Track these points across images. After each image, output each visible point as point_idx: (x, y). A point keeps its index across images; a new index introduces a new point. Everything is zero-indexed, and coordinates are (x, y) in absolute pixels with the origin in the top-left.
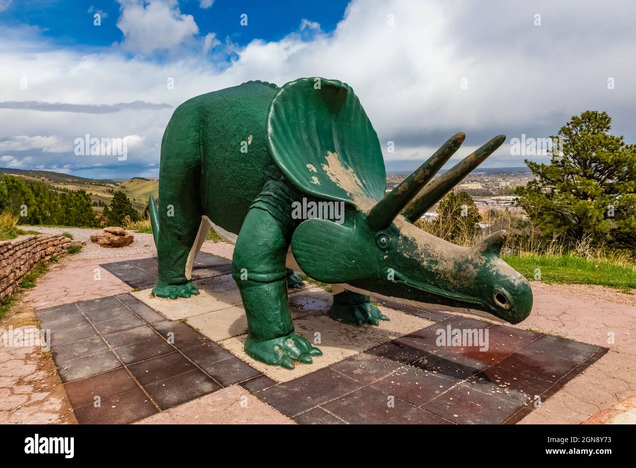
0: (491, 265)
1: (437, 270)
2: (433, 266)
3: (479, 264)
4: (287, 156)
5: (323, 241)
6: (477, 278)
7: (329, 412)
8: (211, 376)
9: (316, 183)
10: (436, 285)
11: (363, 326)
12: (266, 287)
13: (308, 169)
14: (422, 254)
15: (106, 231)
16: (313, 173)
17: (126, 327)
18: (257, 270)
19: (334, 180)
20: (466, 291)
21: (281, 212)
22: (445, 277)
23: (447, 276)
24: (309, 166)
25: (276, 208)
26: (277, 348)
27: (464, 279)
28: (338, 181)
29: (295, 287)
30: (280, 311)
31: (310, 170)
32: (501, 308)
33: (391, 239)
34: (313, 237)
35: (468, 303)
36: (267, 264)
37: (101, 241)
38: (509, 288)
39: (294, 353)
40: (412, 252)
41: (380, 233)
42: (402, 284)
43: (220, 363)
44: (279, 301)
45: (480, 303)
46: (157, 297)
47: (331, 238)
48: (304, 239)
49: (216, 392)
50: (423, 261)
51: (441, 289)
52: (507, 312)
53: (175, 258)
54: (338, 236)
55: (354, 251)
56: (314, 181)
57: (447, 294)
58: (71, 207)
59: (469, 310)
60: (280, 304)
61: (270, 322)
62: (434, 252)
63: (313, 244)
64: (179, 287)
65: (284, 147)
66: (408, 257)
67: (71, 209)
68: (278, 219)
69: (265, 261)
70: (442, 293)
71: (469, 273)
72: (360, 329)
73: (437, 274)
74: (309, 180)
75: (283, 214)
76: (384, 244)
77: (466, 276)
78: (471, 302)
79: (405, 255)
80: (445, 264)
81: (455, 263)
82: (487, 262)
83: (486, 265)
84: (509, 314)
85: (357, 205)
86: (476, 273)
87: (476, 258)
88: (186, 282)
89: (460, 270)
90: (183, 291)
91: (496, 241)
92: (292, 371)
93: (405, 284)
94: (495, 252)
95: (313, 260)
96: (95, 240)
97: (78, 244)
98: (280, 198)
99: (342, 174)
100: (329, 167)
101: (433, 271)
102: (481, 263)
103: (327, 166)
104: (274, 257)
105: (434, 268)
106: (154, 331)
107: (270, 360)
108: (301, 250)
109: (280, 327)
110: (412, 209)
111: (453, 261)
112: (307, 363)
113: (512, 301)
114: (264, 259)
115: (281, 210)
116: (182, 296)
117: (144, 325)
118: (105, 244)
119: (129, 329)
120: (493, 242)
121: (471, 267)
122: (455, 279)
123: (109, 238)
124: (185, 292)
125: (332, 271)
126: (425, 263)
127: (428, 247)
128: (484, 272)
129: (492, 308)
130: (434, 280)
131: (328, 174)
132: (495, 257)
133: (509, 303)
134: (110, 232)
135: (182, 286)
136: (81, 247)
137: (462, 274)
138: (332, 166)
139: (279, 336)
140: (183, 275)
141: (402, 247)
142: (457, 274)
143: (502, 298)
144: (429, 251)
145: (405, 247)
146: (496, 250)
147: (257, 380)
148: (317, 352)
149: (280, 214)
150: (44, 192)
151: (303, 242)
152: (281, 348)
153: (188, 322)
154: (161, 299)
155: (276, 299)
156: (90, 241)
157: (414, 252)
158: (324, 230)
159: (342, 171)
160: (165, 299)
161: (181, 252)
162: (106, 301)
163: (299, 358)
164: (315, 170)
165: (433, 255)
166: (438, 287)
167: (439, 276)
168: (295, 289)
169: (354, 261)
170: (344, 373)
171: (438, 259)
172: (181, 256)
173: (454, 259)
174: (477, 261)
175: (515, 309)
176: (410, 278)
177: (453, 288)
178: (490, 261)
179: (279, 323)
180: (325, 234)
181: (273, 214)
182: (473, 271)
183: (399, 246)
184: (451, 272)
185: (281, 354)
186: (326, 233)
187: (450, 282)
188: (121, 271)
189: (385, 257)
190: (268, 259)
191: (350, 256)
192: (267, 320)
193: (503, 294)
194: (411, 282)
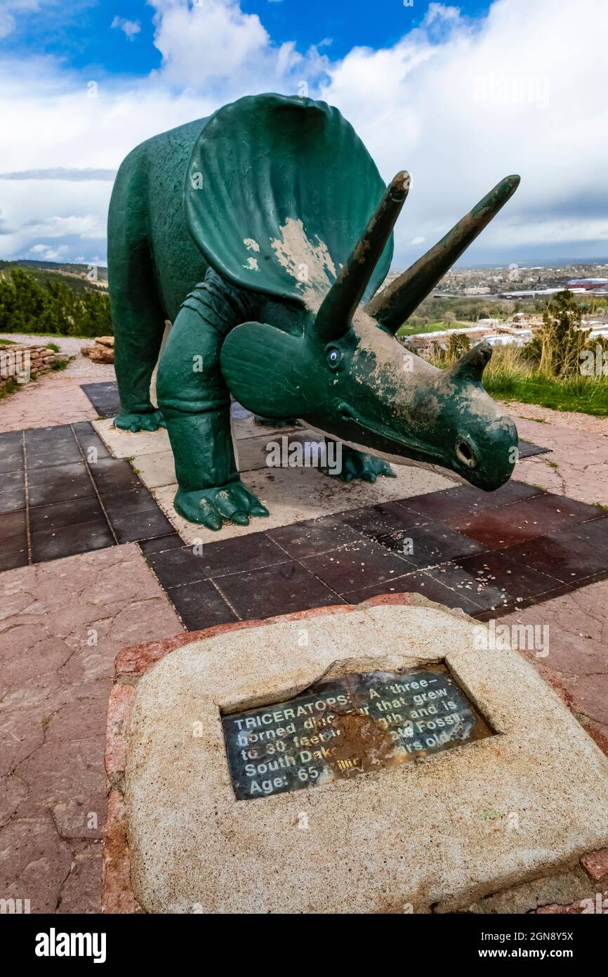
0: (461, 398)
1: (393, 403)
2: (389, 397)
3: (445, 396)
4: (211, 225)
5: (260, 356)
6: (440, 418)
7: (217, 588)
8: (114, 529)
9: (251, 268)
10: (392, 427)
11: (353, 482)
12: (193, 420)
13: (244, 246)
14: (378, 379)
15: (98, 342)
16: (251, 253)
17: (59, 462)
18: (181, 395)
19: (284, 262)
20: (425, 437)
21: (215, 313)
22: (402, 415)
23: (404, 413)
24: (247, 241)
25: (210, 307)
26: (203, 501)
27: (424, 418)
28: (291, 265)
29: (296, 425)
30: (211, 452)
31: (248, 248)
32: (465, 465)
33: (343, 354)
34: (247, 350)
35: (429, 456)
36: (196, 387)
37: (92, 355)
38: (477, 435)
39: (225, 510)
40: (367, 376)
41: (329, 345)
42: (354, 423)
43: (135, 514)
44: (212, 439)
45: (442, 456)
46: (117, 428)
47: (272, 351)
48: (235, 353)
49: (106, 549)
50: (378, 388)
51: (397, 432)
52: (474, 472)
53: (135, 377)
54: (280, 349)
55: (299, 372)
56: (249, 265)
57: (404, 441)
58: (98, 311)
59: (434, 467)
60: (212, 444)
61: (198, 467)
62: (394, 376)
63: (248, 361)
64: (144, 417)
65: (210, 212)
66: (361, 383)
67: (97, 314)
68: (210, 323)
69: (192, 383)
70: (398, 438)
71: (431, 409)
72: (346, 486)
73: (394, 409)
74: (243, 262)
75: (218, 316)
76: (334, 362)
77: (427, 415)
78: (432, 454)
79: (358, 379)
80: (404, 394)
81: (416, 393)
82: (457, 392)
83: (454, 397)
84: (475, 475)
85: (306, 302)
86: (439, 411)
87: (443, 387)
88: (151, 410)
89: (420, 405)
90: (148, 422)
91: (472, 360)
92: (215, 533)
93: (357, 424)
94: (471, 377)
95: (248, 384)
96: (86, 353)
97: (63, 358)
98: (216, 292)
99: (304, 253)
100: (283, 243)
101: (388, 404)
102: (448, 395)
103: (279, 241)
104: (205, 378)
105: (390, 401)
106: (87, 470)
107: (192, 517)
108: (231, 368)
109: (210, 475)
110: (387, 308)
111: (414, 390)
112: (240, 524)
113: (478, 454)
114: (190, 380)
115: (216, 310)
116: (146, 429)
117: (81, 462)
118: (97, 359)
119: (61, 465)
120: (468, 361)
121: (435, 400)
122: (413, 418)
123: (101, 351)
124: (150, 424)
125: (271, 401)
126: (380, 393)
127: (388, 367)
128: (450, 409)
129: (455, 464)
130: (389, 418)
131: (278, 254)
132: (470, 387)
133: (475, 458)
134: (102, 343)
135: (147, 416)
136: (68, 362)
137: (422, 410)
138: (289, 241)
139: (208, 486)
140: (148, 401)
141: (356, 367)
142: (416, 410)
143: (466, 450)
144: (388, 374)
145: (359, 368)
146: (471, 374)
147: (163, 540)
148: (263, 511)
149: (214, 316)
150: (63, 292)
151: (234, 356)
152: (209, 502)
153: (134, 463)
154: (121, 430)
155: (208, 437)
156: (81, 354)
157: (370, 375)
158: (262, 340)
159: (306, 249)
160: (126, 431)
161: (141, 370)
162: (59, 430)
163: (232, 516)
164: (256, 247)
165: (392, 380)
166: (395, 430)
167: (395, 412)
168: (297, 427)
169: (298, 387)
170: (278, 541)
171: (397, 387)
172: (142, 376)
173: (416, 387)
174: (444, 391)
175: (483, 468)
176: (362, 414)
177: (411, 432)
178: (461, 391)
179: (209, 469)
180: (263, 346)
181: (205, 316)
182: (436, 406)
183: (353, 366)
184: (408, 407)
185: (207, 509)
186: (264, 344)
187: (407, 422)
188: (97, 394)
189: (335, 382)
190: (197, 381)
191: (294, 379)
192: (194, 463)
193: (468, 443)
194: (363, 421)
